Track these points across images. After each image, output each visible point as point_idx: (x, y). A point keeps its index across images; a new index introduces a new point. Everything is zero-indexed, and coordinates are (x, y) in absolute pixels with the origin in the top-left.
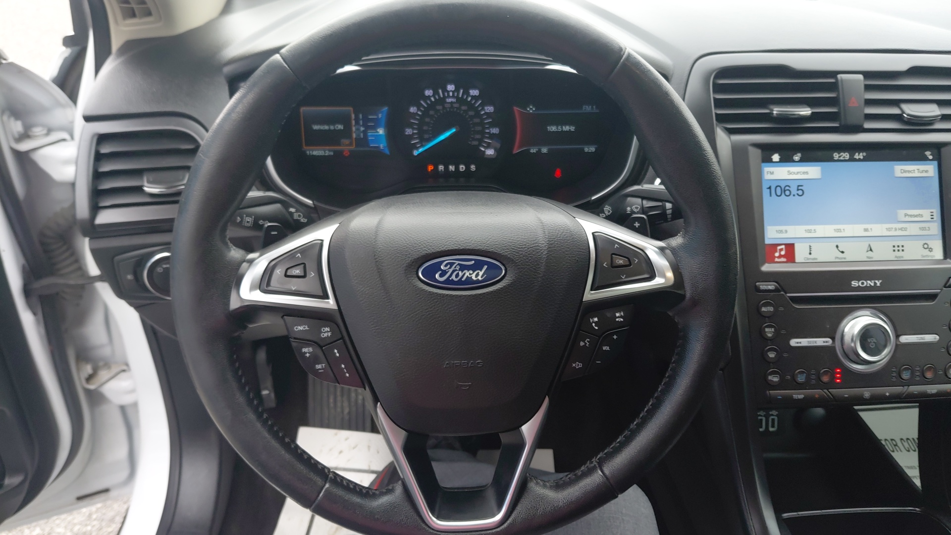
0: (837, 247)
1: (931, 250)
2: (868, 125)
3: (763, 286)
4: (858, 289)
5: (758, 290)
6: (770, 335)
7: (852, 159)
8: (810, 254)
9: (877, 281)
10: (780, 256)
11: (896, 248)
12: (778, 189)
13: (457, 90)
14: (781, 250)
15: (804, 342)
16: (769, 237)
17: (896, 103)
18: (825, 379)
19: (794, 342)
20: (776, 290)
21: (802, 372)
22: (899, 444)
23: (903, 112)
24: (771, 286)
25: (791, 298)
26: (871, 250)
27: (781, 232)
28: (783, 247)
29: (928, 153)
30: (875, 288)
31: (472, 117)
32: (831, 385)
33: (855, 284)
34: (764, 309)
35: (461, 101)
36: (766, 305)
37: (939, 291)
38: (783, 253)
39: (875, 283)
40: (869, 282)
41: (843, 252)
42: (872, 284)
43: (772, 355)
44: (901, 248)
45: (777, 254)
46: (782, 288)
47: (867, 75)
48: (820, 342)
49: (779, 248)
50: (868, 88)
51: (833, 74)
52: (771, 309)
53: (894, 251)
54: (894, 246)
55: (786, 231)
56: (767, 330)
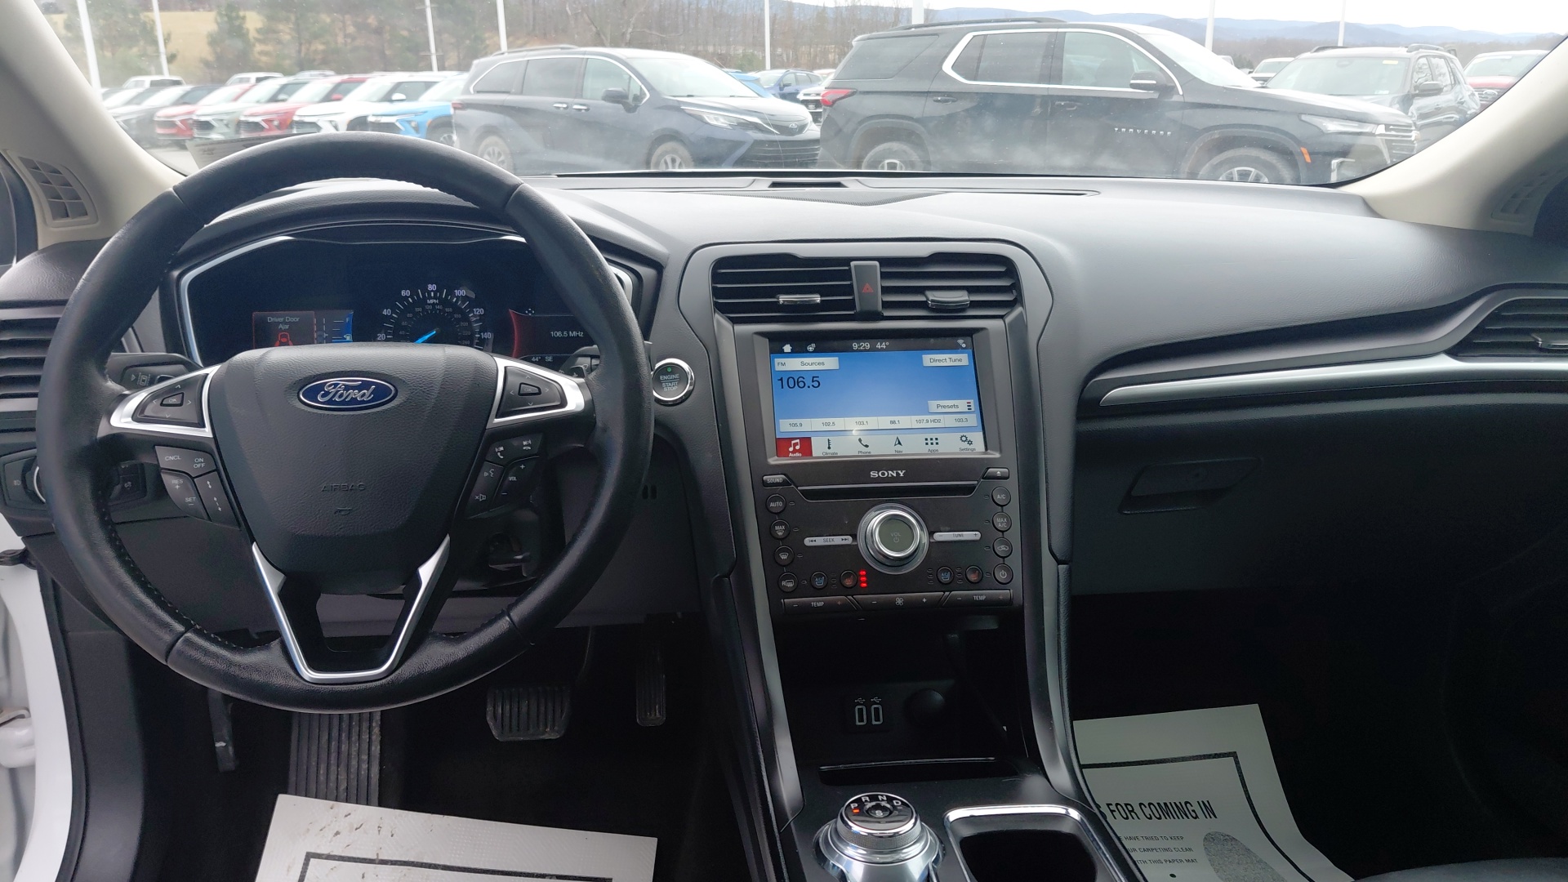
0: (860, 440)
1: (970, 443)
2: (887, 313)
3: (768, 478)
4: (878, 480)
5: (765, 484)
6: (780, 534)
7: (873, 349)
8: (829, 448)
9: (900, 472)
10: (795, 451)
11: (929, 442)
12: (791, 380)
13: (439, 290)
14: (796, 444)
15: (820, 541)
16: (782, 430)
17: (921, 290)
18: (848, 582)
19: (808, 541)
20: (784, 483)
21: (821, 576)
22: (1137, 809)
23: (928, 299)
24: (779, 478)
25: (802, 491)
26: (899, 443)
27: (795, 425)
28: (798, 441)
29: (960, 341)
30: (897, 479)
31: (458, 321)
32: (854, 590)
33: (874, 474)
34: (772, 505)
35: (445, 302)
36: (775, 500)
37: (976, 482)
38: (798, 447)
39: (898, 474)
40: (890, 472)
41: (867, 446)
42: (895, 475)
43: (784, 557)
44: (934, 441)
45: (791, 449)
46: (793, 482)
47: (884, 261)
48: (838, 540)
49: (793, 442)
50: (884, 276)
51: (846, 261)
52: (780, 504)
53: (927, 444)
54: (926, 439)
55: (801, 425)
56: (777, 528)
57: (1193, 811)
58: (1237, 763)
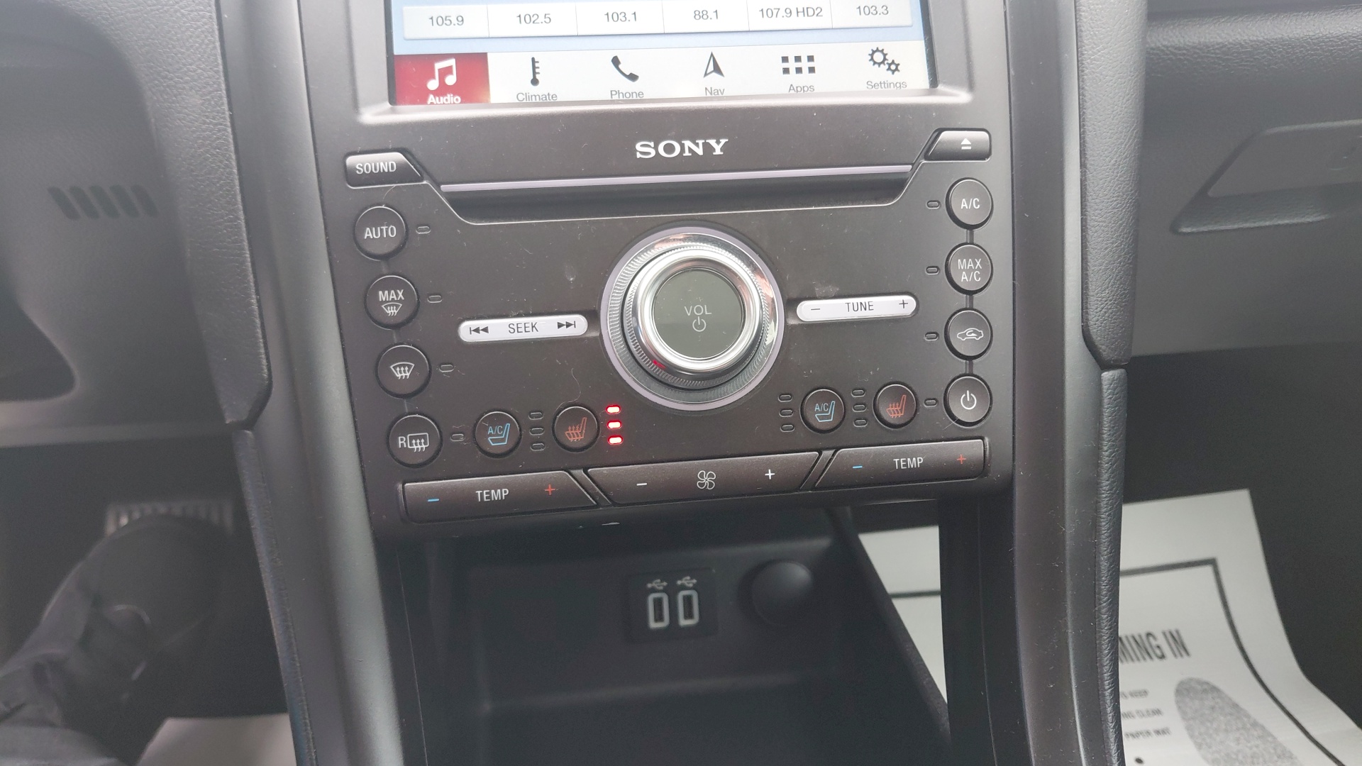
0: (616, 61)
1: (894, 67)
3: (359, 162)
4: (657, 166)
5: (352, 177)
6: (392, 311)
8: (535, 82)
9: (712, 142)
10: (443, 90)
11: (792, 65)
14: (447, 71)
15: (499, 330)
16: (409, 35)
18: (575, 436)
19: (468, 331)
20: (400, 174)
21: (502, 420)
24: (389, 161)
25: (456, 199)
26: (717, 69)
27: (445, 20)
28: (451, 62)
30: (706, 162)
32: (595, 451)
33: (644, 149)
34: (369, 233)
36: (377, 219)
37: (908, 168)
38: (451, 80)
39: (706, 147)
40: (688, 144)
41: (633, 77)
42: (700, 151)
43: (402, 372)
44: (805, 65)
45: (433, 85)
46: (428, 173)
48: (546, 327)
49: (439, 65)
52: (390, 232)
53: (786, 71)
54: (785, 59)
55: (461, 20)
56: (383, 296)
57: (1158, 647)
58: (1217, 573)
